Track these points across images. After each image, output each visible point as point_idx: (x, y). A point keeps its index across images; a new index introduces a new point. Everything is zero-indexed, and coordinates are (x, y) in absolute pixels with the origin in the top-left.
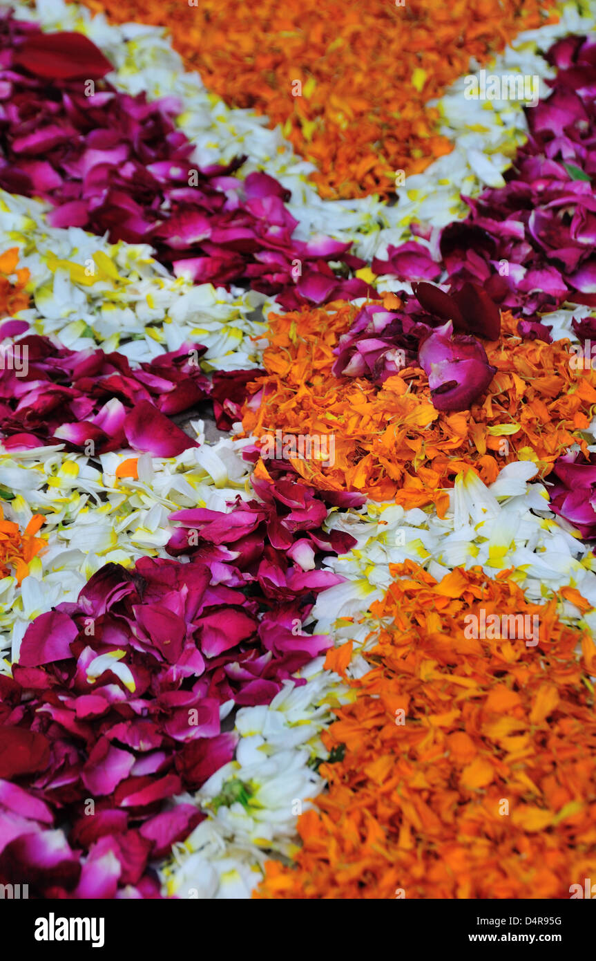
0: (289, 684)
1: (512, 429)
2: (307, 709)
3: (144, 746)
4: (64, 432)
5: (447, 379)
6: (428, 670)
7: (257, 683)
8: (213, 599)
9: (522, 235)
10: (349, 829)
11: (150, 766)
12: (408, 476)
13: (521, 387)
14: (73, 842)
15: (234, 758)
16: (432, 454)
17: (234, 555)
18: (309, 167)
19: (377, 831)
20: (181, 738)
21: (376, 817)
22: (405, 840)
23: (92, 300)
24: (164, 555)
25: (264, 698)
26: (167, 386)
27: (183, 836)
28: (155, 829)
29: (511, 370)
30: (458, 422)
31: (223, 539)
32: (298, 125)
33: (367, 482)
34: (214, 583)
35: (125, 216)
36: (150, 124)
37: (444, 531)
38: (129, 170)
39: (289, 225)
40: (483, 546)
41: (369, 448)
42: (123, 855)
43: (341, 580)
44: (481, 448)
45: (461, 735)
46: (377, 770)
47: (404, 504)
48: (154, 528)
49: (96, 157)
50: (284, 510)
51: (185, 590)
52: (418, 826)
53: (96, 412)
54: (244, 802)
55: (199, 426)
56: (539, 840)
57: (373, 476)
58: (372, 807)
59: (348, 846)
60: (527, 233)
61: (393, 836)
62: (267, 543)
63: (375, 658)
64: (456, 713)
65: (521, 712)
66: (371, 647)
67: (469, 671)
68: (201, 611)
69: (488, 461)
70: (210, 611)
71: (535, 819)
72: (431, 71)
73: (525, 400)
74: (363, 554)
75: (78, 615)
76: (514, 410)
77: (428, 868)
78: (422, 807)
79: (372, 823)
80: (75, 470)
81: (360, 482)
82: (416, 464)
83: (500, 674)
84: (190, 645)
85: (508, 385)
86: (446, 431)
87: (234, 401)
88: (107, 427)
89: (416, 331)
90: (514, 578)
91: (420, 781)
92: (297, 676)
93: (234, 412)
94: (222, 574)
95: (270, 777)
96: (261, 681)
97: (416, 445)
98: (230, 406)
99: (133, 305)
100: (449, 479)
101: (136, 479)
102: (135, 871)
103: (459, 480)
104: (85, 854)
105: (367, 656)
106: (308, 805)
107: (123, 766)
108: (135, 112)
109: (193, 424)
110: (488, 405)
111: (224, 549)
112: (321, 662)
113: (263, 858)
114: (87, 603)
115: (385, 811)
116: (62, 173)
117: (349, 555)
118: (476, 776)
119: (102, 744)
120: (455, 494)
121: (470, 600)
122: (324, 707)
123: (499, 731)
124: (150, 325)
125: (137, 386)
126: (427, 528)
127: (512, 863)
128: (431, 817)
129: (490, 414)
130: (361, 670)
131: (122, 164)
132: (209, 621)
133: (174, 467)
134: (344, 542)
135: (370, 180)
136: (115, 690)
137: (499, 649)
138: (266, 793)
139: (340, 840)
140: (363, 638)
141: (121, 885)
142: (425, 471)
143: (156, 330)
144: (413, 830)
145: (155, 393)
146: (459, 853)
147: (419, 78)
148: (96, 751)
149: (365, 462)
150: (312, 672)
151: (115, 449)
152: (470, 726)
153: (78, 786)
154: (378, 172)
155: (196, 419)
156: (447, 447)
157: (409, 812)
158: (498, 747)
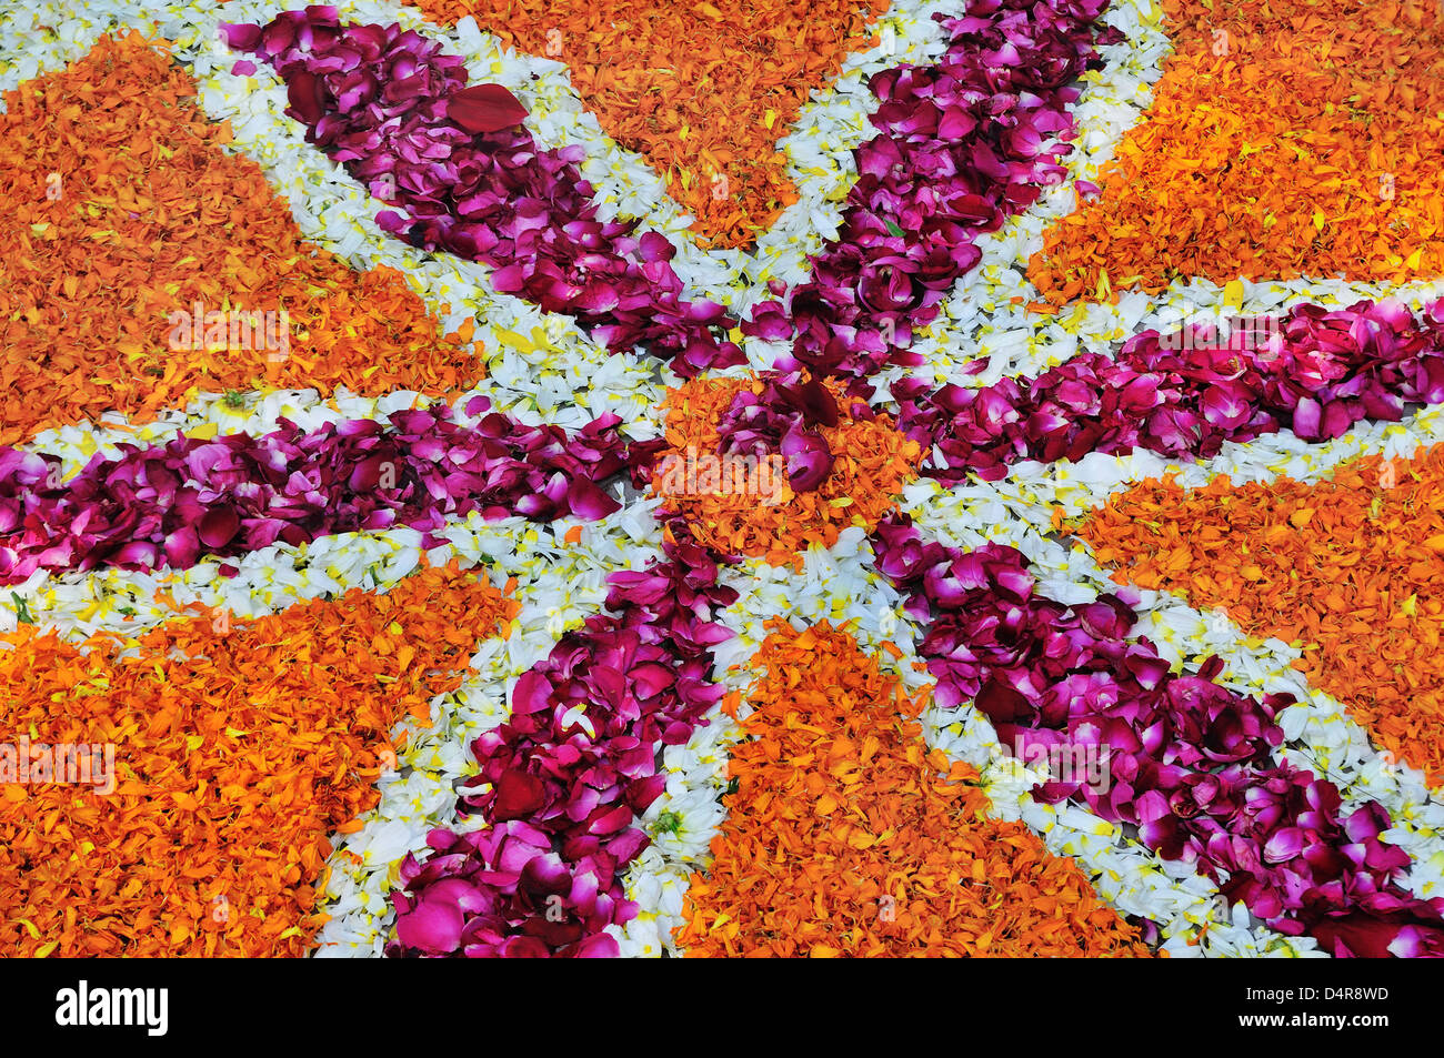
0: (698, 728)
1: (846, 502)
2: (711, 746)
3: (605, 786)
4: (524, 503)
5: (801, 465)
6: (792, 721)
7: (675, 725)
8: (643, 656)
9: (853, 301)
10: (744, 850)
11: (610, 797)
12: (774, 539)
13: (853, 468)
14: (564, 859)
15: (665, 790)
16: (791, 526)
17: (655, 617)
18: (688, 220)
19: (762, 852)
20: (629, 774)
21: (761, 840)
22: (780, 857)
23: (531, 367)
24: (605, 613)
25: (682, 738)
26: (594, 456)
27: (636, 856)
28: (618, 847)
29: (844, 454)
30: (808, 499)
31: (646, 601)
32: (677, 171)
33: (745, 544)
34: (643, 642)
35: (551, 282)
36: (562, 175)
37: (801, 585)
38: (550, 236)
39: (677, 286)
40: (828, 599)
41: (746, 519)
42: (599, 872)
43: (730, 634)
44: (826, 517)
45: (816, 774)
46: (761, 803)
47: (772, 563)
48: (595, 587)
49: (524, 224)
50: (687, 569)
51: (622, 649)
52: (789, 847)
53: (546, 482)
54: (675, 830)
55: (620, 487)
56: (865, 855)
57: (749, 538)
58: (759, 835)
59: (743, 863)
60: (856, 295)
61: (773, 853)
62: (677, 601)
63: (758, 705)
64: (811, 756)
65: (854, 755)
66: (753, 691)
67: (820, 720)
68: (634, 664)
69: (830, 528)
70: (640, 665)
71: (863, 841)
72: (780, 112)
73: (856, 476)
74: (744, 605)
75: (550, 673)
76: (848, 485)
77: (796, 878)
78: (791, 834)
79: (759, 846)
80: (536, 537)
81: (739, 544)
82: (779, 532)
83: (841, 720)
84: (629, 695)
85: (844, 466)
86: (801, 506)
87: (645, 465)
88: (554, 494)
89: (778, 423)
90: (848, 630)
91: (789, 813)
92: (703, 718)
93: (645, 475)
94: (648, 635)
95: (690, 810)
96: (679, 722)
97: (779, 518)
98: (643, 471)
99: (563, 373)
100: (803, 545)
101: (579, 544)
102: (608, 882)
103: (810, 546)
104: (573, 867)
105: (750, 702)
106: (716, 832)
107: (594, 799)
108: (549, 166)
109: (616, 485)
110: (829, 484)
111: (647, 610)
112: (720, 704)
113: (690, 871)
114: (555, 661)
115: (767, 837)
116: (497, 233)
117: (734, 605)
118: (825, 807)
119: (578, 786)
120: (807, 556)
121: (819, 651)
122: (724, 745)
123: (840, 771)
124: (577, 391)
125: (575, 462)
126: (788, 585)
127: (848, 874)
128: (797, 840)
129: (832, 491)
130: (746, 712)
131: (544, 229)
132: (639, 674)
133: (605, 529)
134: (730, 595)
135: (735, 233)
136: (582, 737)
137: (839, 700)
138: (688, 821)
139: (739, 859)
140: (746, 686)
141: (599, 892)
142: (787, 538)
143: (582, 395)
144: (785, 850)
145: (587, 463)
146: (816, 867)
147: (770, 118)
148: (574, 792)
149: (743, 530)
150: (713, 713)
151: (562, 516)
152: (821, 767)
153: (563, 818)
154: (742, 225)
155: (617, 481)
156: (801, 519)
157: (782, 837)
158: (839, 781)
